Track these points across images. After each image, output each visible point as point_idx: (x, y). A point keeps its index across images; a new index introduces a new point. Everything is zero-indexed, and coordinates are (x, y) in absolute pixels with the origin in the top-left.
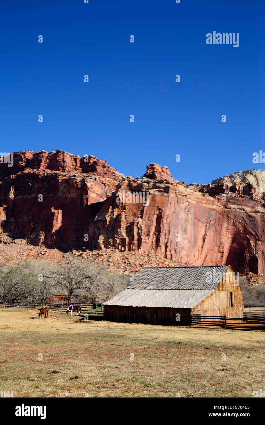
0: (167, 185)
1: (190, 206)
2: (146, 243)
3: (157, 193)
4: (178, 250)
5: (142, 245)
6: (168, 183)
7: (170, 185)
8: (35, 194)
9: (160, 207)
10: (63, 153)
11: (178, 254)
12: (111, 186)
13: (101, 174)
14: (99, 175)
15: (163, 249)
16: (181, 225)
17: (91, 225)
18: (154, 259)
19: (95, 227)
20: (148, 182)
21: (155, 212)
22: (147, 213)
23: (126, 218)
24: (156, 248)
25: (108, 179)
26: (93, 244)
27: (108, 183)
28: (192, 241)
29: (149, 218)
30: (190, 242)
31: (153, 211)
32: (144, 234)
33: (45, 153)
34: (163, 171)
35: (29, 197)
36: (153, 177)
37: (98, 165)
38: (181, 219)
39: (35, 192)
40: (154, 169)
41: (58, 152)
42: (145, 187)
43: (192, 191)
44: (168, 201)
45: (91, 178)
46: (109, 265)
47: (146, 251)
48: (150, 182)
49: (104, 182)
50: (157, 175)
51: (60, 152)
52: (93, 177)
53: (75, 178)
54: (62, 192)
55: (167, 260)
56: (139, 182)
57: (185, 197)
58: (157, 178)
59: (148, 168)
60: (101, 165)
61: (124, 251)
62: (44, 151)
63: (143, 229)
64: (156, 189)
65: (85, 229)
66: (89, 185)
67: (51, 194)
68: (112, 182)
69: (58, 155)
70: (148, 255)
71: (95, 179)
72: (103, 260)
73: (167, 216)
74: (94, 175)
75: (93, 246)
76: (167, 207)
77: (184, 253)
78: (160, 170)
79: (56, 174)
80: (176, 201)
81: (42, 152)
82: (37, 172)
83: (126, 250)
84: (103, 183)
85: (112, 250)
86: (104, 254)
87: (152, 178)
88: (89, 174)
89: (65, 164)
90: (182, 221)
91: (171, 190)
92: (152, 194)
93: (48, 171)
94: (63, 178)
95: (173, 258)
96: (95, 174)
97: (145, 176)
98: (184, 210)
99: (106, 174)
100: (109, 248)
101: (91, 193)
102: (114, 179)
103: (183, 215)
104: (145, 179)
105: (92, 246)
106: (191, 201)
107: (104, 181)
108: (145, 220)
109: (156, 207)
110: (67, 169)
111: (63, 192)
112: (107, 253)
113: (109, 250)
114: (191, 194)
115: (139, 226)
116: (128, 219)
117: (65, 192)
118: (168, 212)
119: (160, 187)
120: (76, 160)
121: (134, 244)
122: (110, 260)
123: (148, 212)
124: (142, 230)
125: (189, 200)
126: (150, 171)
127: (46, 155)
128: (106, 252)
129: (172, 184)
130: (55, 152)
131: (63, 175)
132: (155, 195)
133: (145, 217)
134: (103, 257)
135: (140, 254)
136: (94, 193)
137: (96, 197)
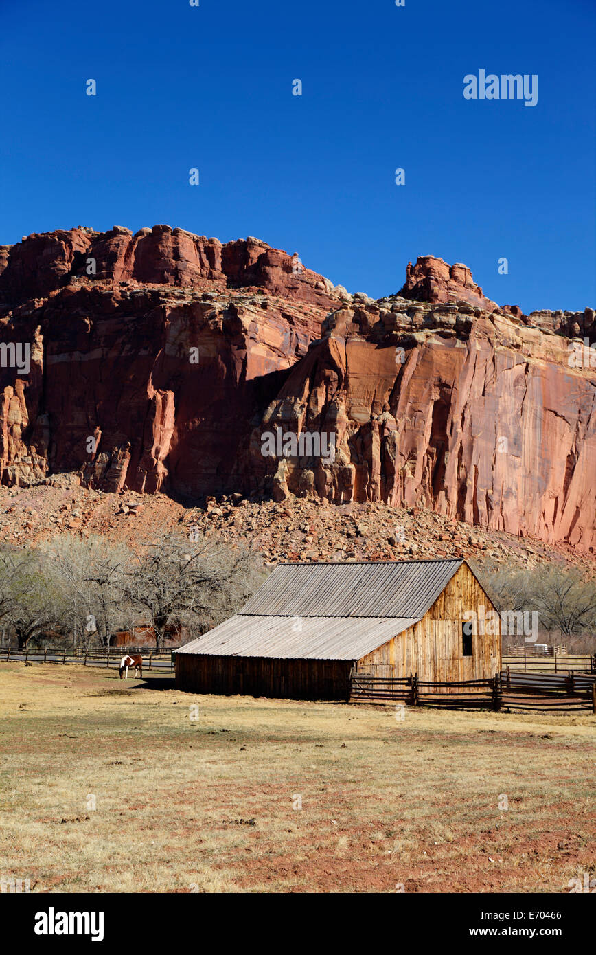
0: (464, 317)
1: (530, 375)
2: (406, 481)
3: (436, 341)
4: (495, 498)
5: (395, 485)
6: (466, 311)
7: (471, 318)
8: (100, 349)
9: (446, 378)
10: (175, 233)
11: (496, 509)
12: (310, 322)
13: (283, 291)
14: (276, 292)
15: (454, 496)
16: (505, 428)
18: (429, 523)
20: (411, 312)
21: (431, 395)
22: (407, 397)
23: (348, 413)
24: (435, 494)
25: (299, 303)
26: (262, 484)
27: (301, 316)
28: (537, 473)
29: (413, 410)
30: (529, 475)
31: (426, 391)
32: (402, 455)
33: (125, 234)
34: (455, 278)
35: (86, 358)
36: (426, 293)
37: (272, 266)
38: (505, 412)
39: (102, 345)
40: (428, 272)
41: (158, 232)
42: (403, 325)
43: (536, 332)
44: (467, 361)
45: (253, 304)
46: (305, 541)
47: (407, 501)
48: (416, 309)
49: (291, 311)
50: (436, 289)
51: (166, 229)
52: (259, 299)
53: (208, 302)
54: (174, 343)
55: (465, 525)
56: (384, 310)
57: (514, 351)
58: (436, 296)
59: (412, 270)
60: (280, 264)
61: (347, 502)
62: (121, 228)
63: (397, 441)
64: (434, 331)
65: (241, 445)
66: (246, 321)
67: (146, 349)
68: (311, 311)
69: (161, 239)
70: (411, 513)
71: (264, 306)
72: (290, 528)
73: (463, 404)
74: (263, 293)
75: (263, 491)
76: (464, 379)
77: (511, 506)
78: (446, 275)
79: (156, 294)
80: (490, 361)
81: (115, 232)
82: (105, 287)
83: (352, 499)
84: (284, 316)
85: (314, 502)
86: (291, 511)
87: (421, 300)
88: (248, 291)
89: (181, 265)
90: (508, 419)
91: (475, 331)
92: (422, 344)
93: (136, 286)
94: (174, 303)
95: (483, 520)
96: (266, 290)
97: (405, 292)
98: (515, 386)
99: (294, 288)
100: (304, 496)
101: (254, 345)
102: (319, 304)
103: (508, 401)
104: (401, 302)
105: (258, 491)
106: (532, 361)
107: (289, 309)
108: (402, 416)
109: (433, 380)
110: (187, 279)
111: (178, 342)
112: (299, 509)
113: (306, 500)
114: (532, 340)
115: (386, 433)
116: (356, 415)
117: (184, 344)
118: (465, 394)
119: (445, 323)
120: (210, 252)
121: (374, 483)
122: (308, 528)
123: (412, 394)
124: (394, 445)
125: (527, 359)
126: (419, 279)
127: (127, 240)
128: (298, 505)
129: (477, 314)
130: (150, 230)
131: (177, 294)
132: (429, 346)
133: (404, 408)
134: (289, 520)
135: (391, 510)
136: (261, 345)
137: (268, 354)
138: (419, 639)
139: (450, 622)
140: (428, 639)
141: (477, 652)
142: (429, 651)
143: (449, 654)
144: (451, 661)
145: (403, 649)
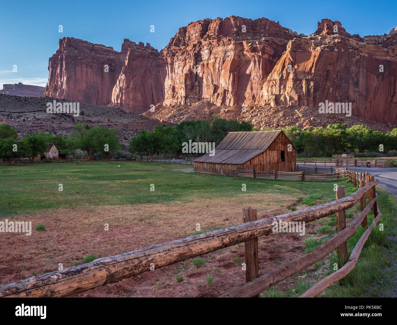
1: (362, 60)
3: (327, 49)
9: (331, 62)
10: (237, 18)
13: (274, 35)
14: (271, 35)
16: (353, 79)
17: (265, 85)
19: (268, 86)
21: (325, 68)
23: (296, 76)
25: (280, 39)
27: (280, 43)
28: (364, 94)
30: (361, 94)
36: (325, 32)
37: (270, 27)
38: (352, 73)
40: (325, 24)
44: (339, 55)
49: (277, 42)
50: (328, 31)
51: (234, 17)
52: (265, 38)
54: (237, 56)
57: (356, 51)
59: (319, 24)
60: (273, 25)
61: (296, 106)
63: (313, 85)
71: (267, 41)
76: (337, 62)
78: (332, 25)
80: (347, 55)
84: (274, 44)
91: (342, 45)
92: (322, 50)
94: (237, 42)
96: (268, 35)
98: (356, 63)
99: (278, 34)
100: (281, 105)
101: (264, 55)
102: (287, 39)
103: (354, 69)
106: (363, 54)
109: (326, 63)
111: (239, 55)
114: (363, 46)
116: (299, 77)
117: (241, 55)
118: (338, 67)
120: (249, 23)
121: (305, 99)
125: (360, 54)
126: (322, 27)
127: (221, 22)
129: (343, 39)
133: (316, 73)
136: (266, 54)
137: (269, 57)
138: (265, 157)
139: (276, 151)
140: (268, 157)
141: (286, 160)
142: (268, 160)
143: (276, 161)
144: (276, 164)
145: (258, 160)
